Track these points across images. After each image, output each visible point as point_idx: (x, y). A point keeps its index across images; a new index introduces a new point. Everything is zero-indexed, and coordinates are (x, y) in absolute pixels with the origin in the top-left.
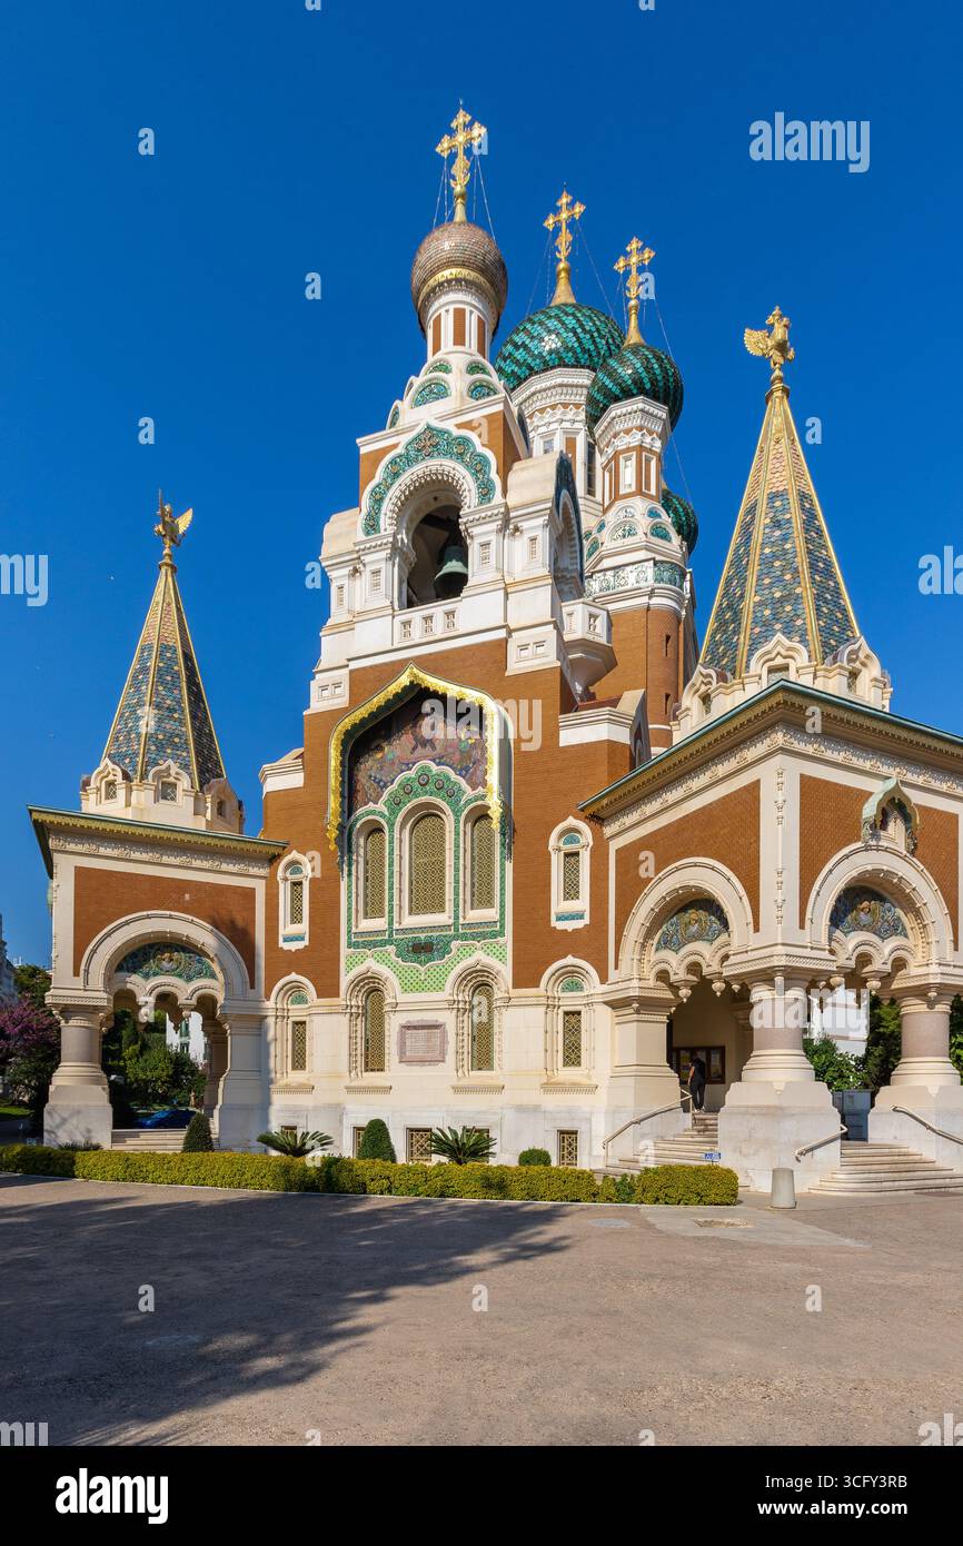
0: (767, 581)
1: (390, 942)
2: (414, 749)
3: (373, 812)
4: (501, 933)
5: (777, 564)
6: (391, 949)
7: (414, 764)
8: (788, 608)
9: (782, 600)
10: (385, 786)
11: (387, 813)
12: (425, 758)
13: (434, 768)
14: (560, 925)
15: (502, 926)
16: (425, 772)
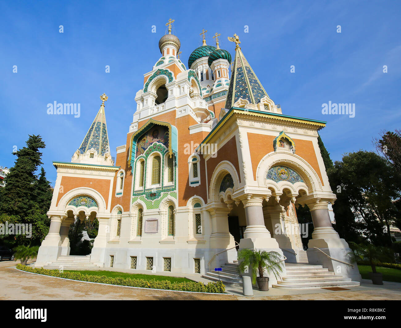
0: (238, 87)
1: (144, 193)
2: (153, 139)
3: (142, 157)
4: (175, 189)
5: (240, 82)
6: (145, 195)
7: (153, 143)
8: (244, 92)
9: (242, 90)
10: (145, 150)
11: (145, 157)
12: (155, 141)
13: (158, 144)
14: (192, 185)
15: (175, 187)
16: (155, 145)
